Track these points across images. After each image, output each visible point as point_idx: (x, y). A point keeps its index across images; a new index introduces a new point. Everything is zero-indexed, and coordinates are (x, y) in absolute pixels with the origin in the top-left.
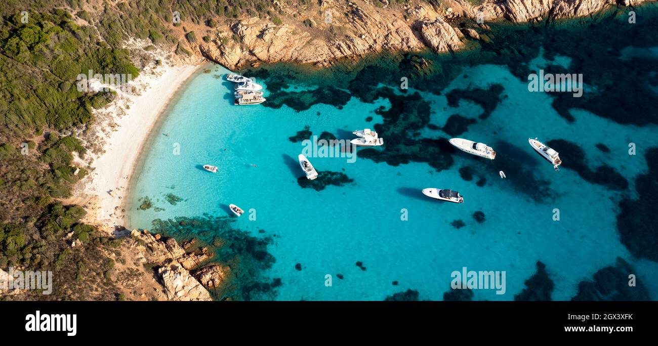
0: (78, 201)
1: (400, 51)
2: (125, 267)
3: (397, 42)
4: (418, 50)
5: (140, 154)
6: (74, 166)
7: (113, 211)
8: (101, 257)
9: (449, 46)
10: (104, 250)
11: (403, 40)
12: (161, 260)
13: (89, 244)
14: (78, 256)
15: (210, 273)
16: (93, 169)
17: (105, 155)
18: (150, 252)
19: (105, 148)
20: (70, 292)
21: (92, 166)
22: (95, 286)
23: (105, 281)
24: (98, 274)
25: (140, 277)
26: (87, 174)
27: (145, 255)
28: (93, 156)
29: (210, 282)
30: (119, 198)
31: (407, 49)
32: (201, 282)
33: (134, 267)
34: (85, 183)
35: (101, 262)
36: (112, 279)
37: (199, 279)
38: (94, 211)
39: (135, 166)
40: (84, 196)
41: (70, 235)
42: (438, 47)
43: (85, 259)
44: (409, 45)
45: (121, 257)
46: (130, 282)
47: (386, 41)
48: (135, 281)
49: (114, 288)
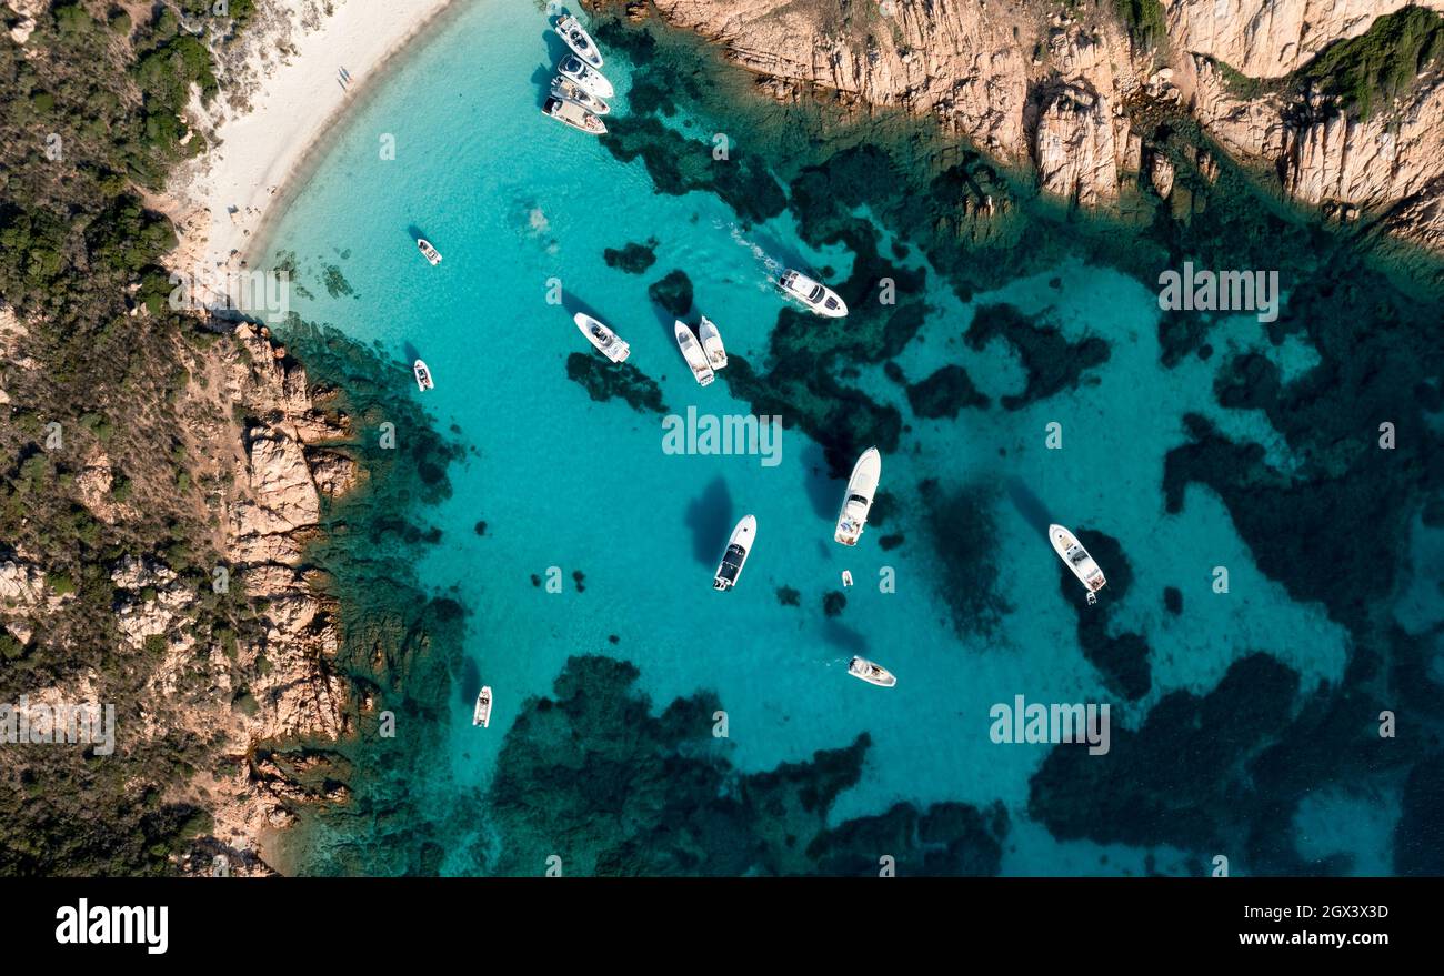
0: (171, 208)
1: (965, 137)
2: (203, 393)
3: (973, 112)
4: (1005, 159)
5: (316, 144)
6: (184, 121)
7: (225, 257)
8: (171, 359)
9: (1078, 185)
10: (179, 345)
11: (990, 112)
12: (265, 407)
13: (160, 321)
14: (135, 341)
15: (333, 470)
16: (218, 143)
17: (249, 117)
18: (254, 383)
19: (253, 100)
20: (106, 401)
21: (219, 133)
22: (146, 408)
23: (165, 406)
24: (158, 389)
25: (221, 426)
26: (204, 151)
27: (245, 386)
28: (227, 110)
29: (328, 486)
30: (245, 231)
31: (981, 144)
32: (313, 479)
33: (217, 401)
34: (194, 171)
35: (169, 367)
36: (177, 409)
37: (313, 470)
38: (192, 245)
39: (297, 169)
40: (186, 200)
41: (134, 287)
42: (1050, 176)
43: (144, 349)
44: (995, 133)
45: (204, 372)
46: (202, 427)
47: (950, 96)
48: (210, 429)
49: (174, 427)
